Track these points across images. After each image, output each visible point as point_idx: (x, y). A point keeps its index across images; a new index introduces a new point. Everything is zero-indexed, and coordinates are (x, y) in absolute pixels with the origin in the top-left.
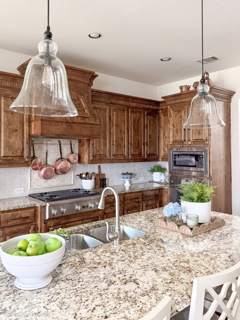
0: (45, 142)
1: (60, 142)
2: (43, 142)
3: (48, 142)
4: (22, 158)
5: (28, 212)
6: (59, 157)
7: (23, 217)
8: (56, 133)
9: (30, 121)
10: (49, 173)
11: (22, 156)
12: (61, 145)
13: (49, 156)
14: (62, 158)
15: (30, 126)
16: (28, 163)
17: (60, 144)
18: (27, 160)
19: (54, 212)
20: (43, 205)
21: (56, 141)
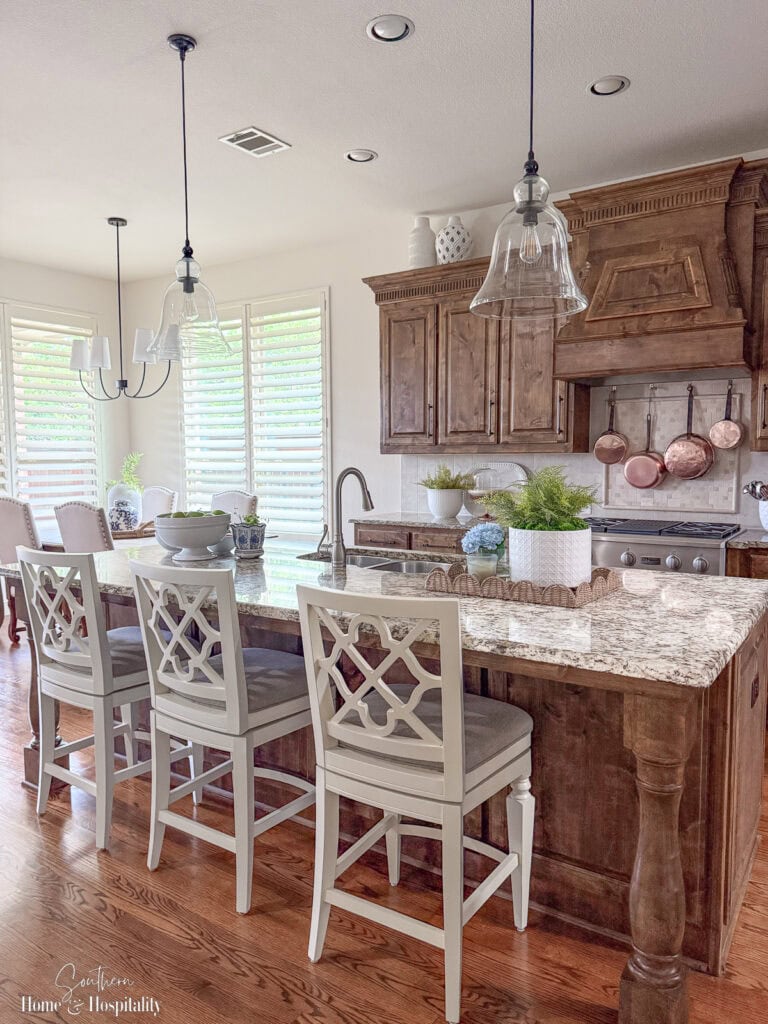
0: (647, 393)
2: (642, 392)
3: (657, 393)
4: (550, 432)
6: (684, 430)
10: (641, 473)
12: (696, 398)
14: (688, 435)
16: (566, 444)
18: (560, 437)
21: (681, 389)
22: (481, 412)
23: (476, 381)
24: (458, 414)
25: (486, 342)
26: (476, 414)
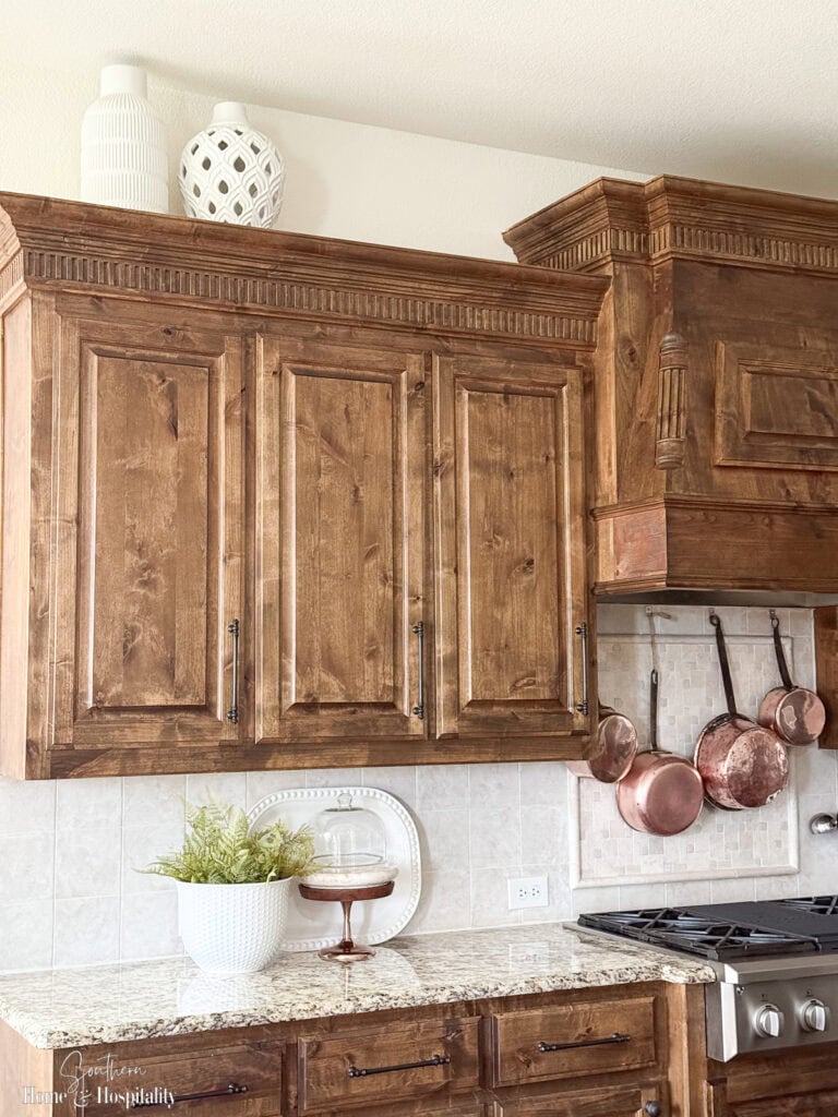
0: (642, 625)
1: (716, 622)
2: (632, 623)
3: (660, 624)
4: (557, 709)
5: (623, 1008)
6: (720, 707)
7: (601, 1037)
8: (742, 573)
9: (590, 514)
10: (674, 801)
11: (558, 702)
12: (726, 640)
13: (665, 705)
14: (732, 716)
15: (590, 539)
16: (585, 738)
17: (720, 636)
18: (580, 721)
19: (768, 1020)
20: (701, 974)
21: (694, 618)
22: (385, 650)
23: (371, 564)
24: (317, 656)
25: (396, 464)
26: (372, 655)
